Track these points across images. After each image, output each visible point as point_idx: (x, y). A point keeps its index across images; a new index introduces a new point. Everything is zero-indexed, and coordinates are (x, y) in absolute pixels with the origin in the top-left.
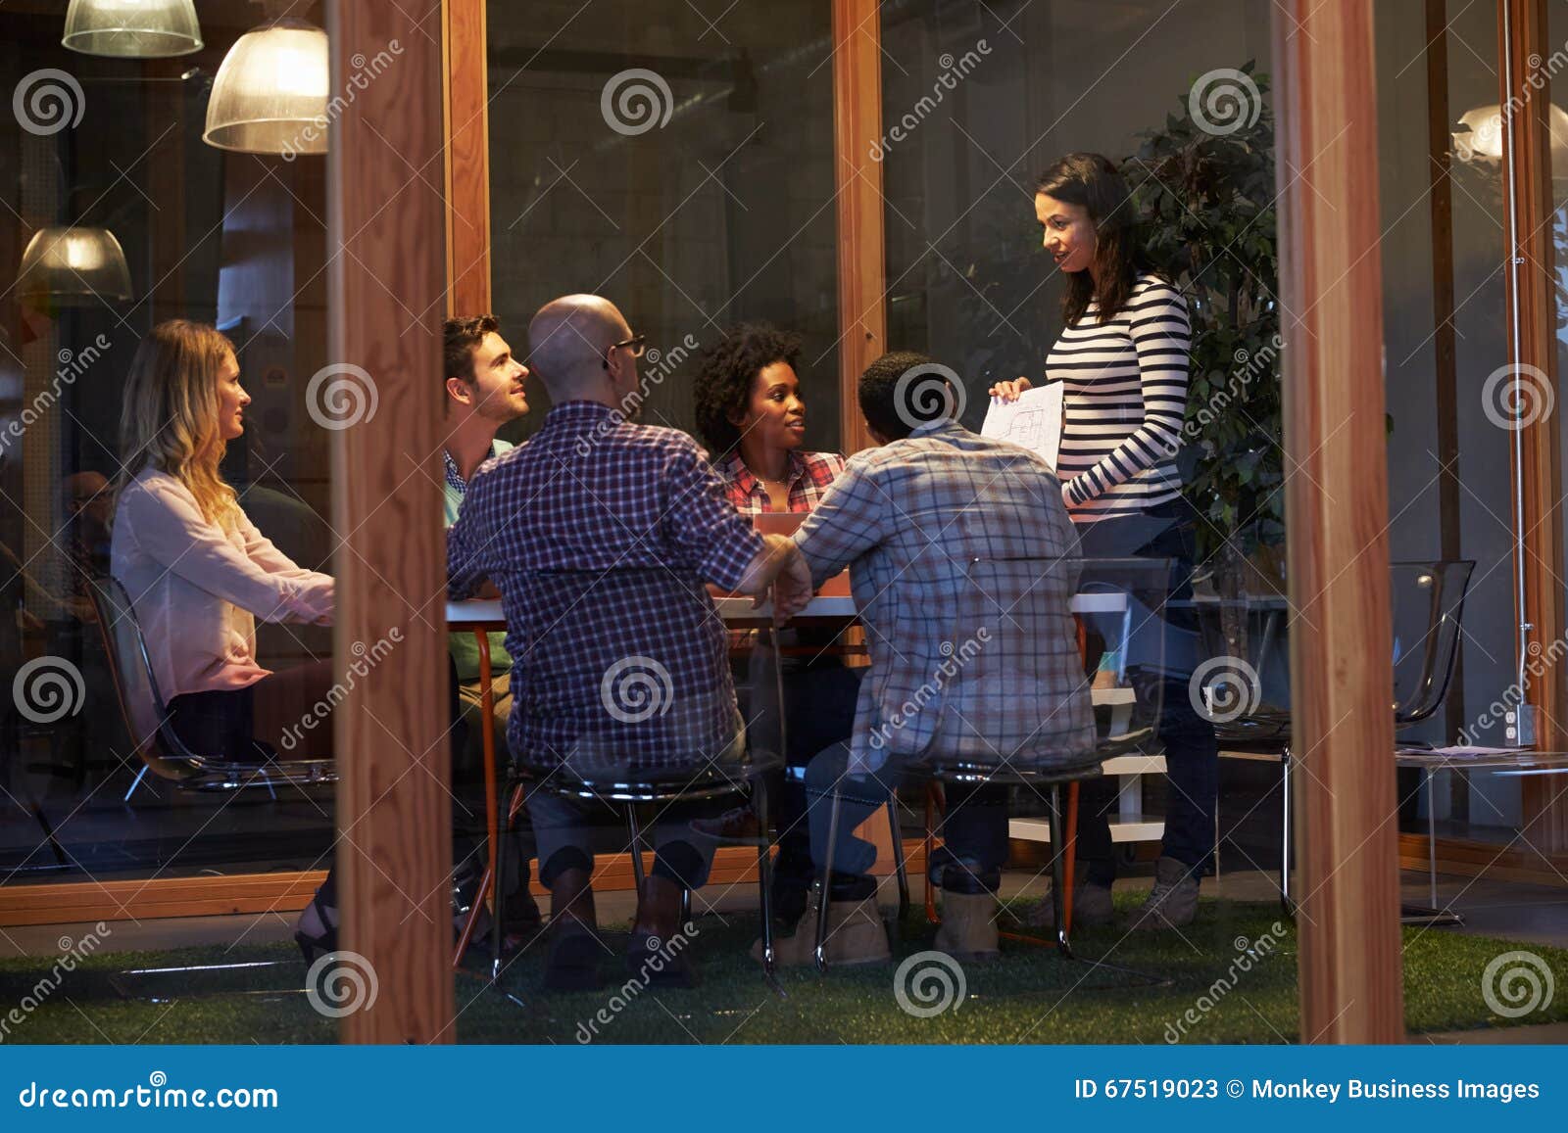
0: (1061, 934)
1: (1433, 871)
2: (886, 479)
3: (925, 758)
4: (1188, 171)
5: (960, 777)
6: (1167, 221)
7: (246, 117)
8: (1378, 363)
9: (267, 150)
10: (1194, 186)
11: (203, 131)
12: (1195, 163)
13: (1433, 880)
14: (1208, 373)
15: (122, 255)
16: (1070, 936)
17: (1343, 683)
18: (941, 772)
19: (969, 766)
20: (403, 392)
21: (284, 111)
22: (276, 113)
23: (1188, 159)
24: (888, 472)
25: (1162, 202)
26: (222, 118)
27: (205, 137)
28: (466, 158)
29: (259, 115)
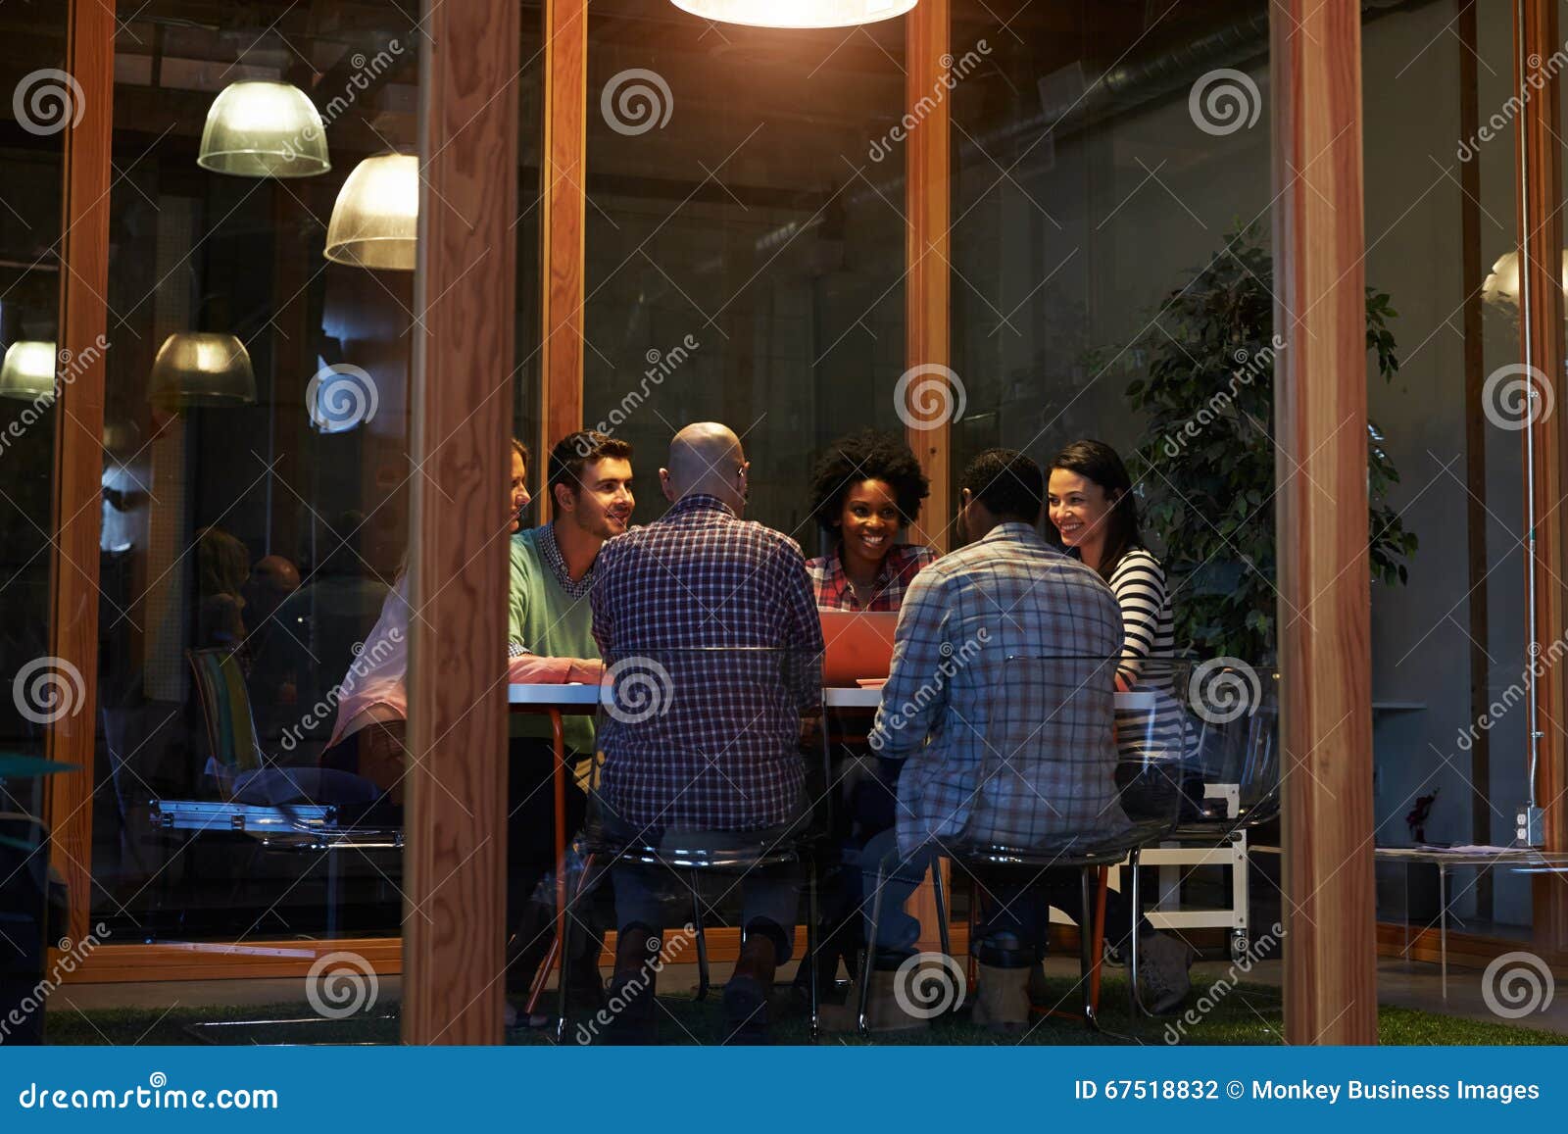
0: (1088, 1008)
1: (1444, 963)
2: (955, 584)
3: (960, 839)
4: (1232, 301)
5: (993, 858)
6: (1213, 351)
7: (363, 234)
8: (1363, 482)
9: (383, 266)
10: (1237, 320)
11: (324, 247)
12: (1238, 297)
13: (1444, 971)
14: (1246, 492)
15: (249, 359)
16: (1097, 1011)
17: (1326, 772)
18: (976, 853)
19: (1002, 848)
20: (476, 488)
21: (399, 230)
22: (392, 233)
23: (1232, 295)
24: (957, 579)
25: (1208, 334)
26: (341, 235)
27: (326, 253)
28: (563, 278)
29: (377, 235)
